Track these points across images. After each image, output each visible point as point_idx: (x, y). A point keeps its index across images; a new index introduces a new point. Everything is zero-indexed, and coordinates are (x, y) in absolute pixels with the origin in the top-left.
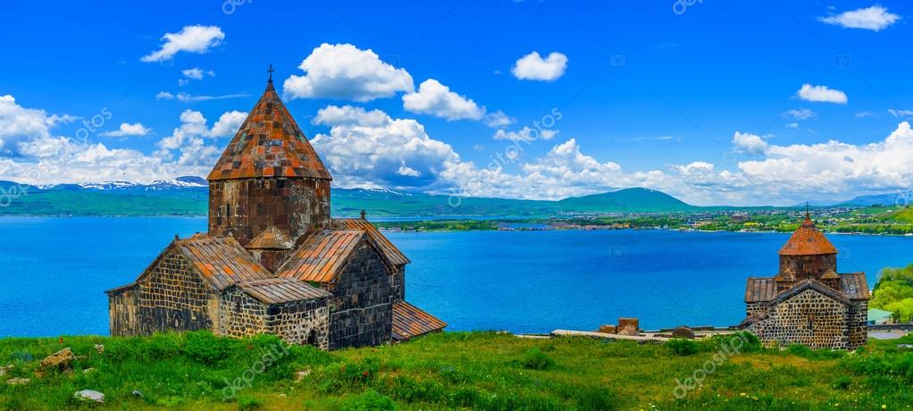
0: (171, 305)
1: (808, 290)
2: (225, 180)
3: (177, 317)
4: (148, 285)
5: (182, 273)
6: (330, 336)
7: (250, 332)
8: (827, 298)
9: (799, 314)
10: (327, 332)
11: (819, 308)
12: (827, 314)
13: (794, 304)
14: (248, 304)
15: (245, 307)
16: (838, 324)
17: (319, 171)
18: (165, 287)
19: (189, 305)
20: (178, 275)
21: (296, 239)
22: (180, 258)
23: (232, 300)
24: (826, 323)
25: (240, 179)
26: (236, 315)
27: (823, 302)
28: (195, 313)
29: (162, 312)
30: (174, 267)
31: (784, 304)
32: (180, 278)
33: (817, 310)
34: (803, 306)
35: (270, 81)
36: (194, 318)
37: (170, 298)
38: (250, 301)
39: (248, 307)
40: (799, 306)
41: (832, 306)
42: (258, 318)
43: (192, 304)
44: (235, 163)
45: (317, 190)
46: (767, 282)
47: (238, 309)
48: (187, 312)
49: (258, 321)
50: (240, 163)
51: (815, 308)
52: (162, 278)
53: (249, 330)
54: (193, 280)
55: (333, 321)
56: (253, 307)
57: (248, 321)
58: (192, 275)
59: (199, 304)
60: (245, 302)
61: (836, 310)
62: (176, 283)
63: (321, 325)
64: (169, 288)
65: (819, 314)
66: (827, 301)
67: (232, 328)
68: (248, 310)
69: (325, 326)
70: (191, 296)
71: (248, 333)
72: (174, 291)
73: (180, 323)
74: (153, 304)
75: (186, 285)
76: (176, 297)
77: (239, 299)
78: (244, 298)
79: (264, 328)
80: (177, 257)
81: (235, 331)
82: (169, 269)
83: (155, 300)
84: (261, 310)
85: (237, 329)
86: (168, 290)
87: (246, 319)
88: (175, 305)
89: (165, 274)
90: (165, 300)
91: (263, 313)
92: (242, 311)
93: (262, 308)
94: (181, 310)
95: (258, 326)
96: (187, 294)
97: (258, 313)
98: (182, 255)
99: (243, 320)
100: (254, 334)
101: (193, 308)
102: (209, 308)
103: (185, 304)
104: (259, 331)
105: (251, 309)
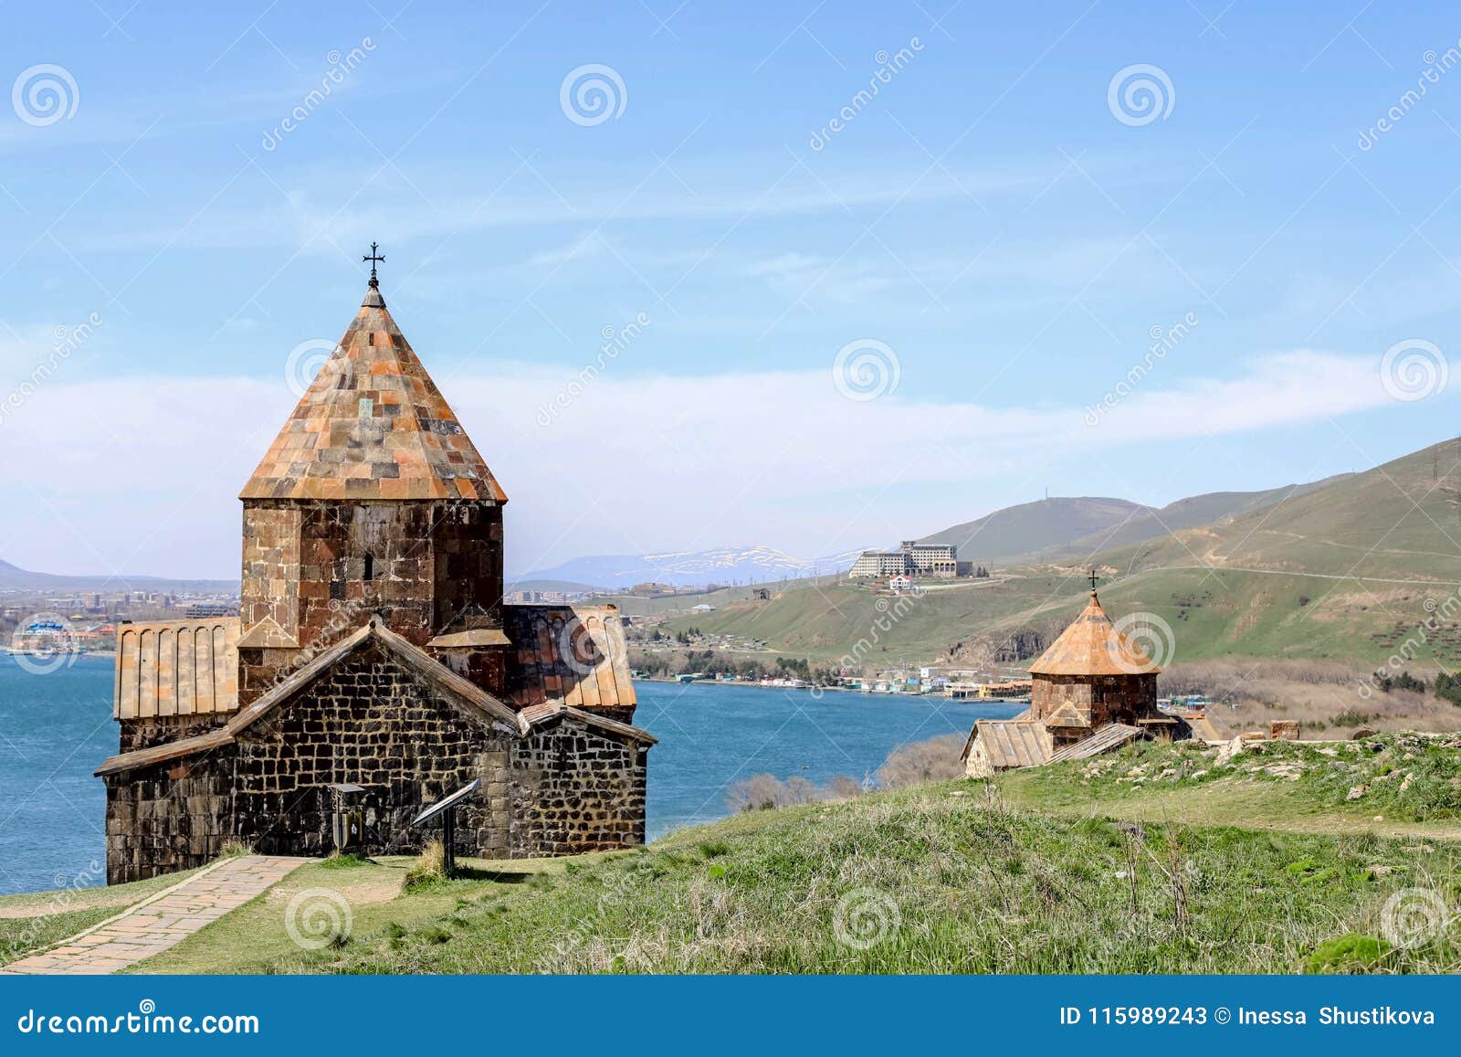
2: (358, 502)
4: (271, 740)
5: (397, 702)
7: (594, 806)
14: (590, 750)
15: (582, 757)
18: (335, 739)
19: (417, 771)
20: (380, 708)
22: (390, 669)
23: (546, 747)
25: (407, 502)
26: (555, 775)
30: (367, 691)
32: (390, 714)
35: (374, 284)
37: (353, 764)
38: (593, 744)
39: (591, 755)
42: (615, 775)
43: (426, 766)
47: (562, 765)
49: (615, 782)
50: (392, 465)
52: (325, 720)
53: (591, 801)
56: (603, 755)
57: (589, 784)
58: (428, 704)
60: (581, 748)
62: (373, 726)
64: (349, 739)
67: (545, 805)
68: (589, 762)
70: (423, 751)
71: (588, 809)
72: (369, 745)
73: (380, 815)
74: (286, 782)
75: (409, 726)
76: (375, 757)
77: (567, 743)
78: (580, 741)
79: (630, 794)
80: (377, 670)
81: (553, 809)
82: (349, 698)
83: (297, 773)
84: (623, 759)
85: (560, 804)
86: (346, 746)
87: (583, 781)
88: (370, 778)
89: (337, 709)
90: (334, 770)
91: (628, 764)
92: (574, 766)
93: (626, 755)
94: (389, 785)
95: (614, 790)
96: (410, 749)
97: (617, 765)
98: (394, 663)
99: (577, 785)
100: (602, 809)
101: (427, 776)
102: (478, 770)
103: (403, 770)
104: (615, 801)
105: (599, 760)
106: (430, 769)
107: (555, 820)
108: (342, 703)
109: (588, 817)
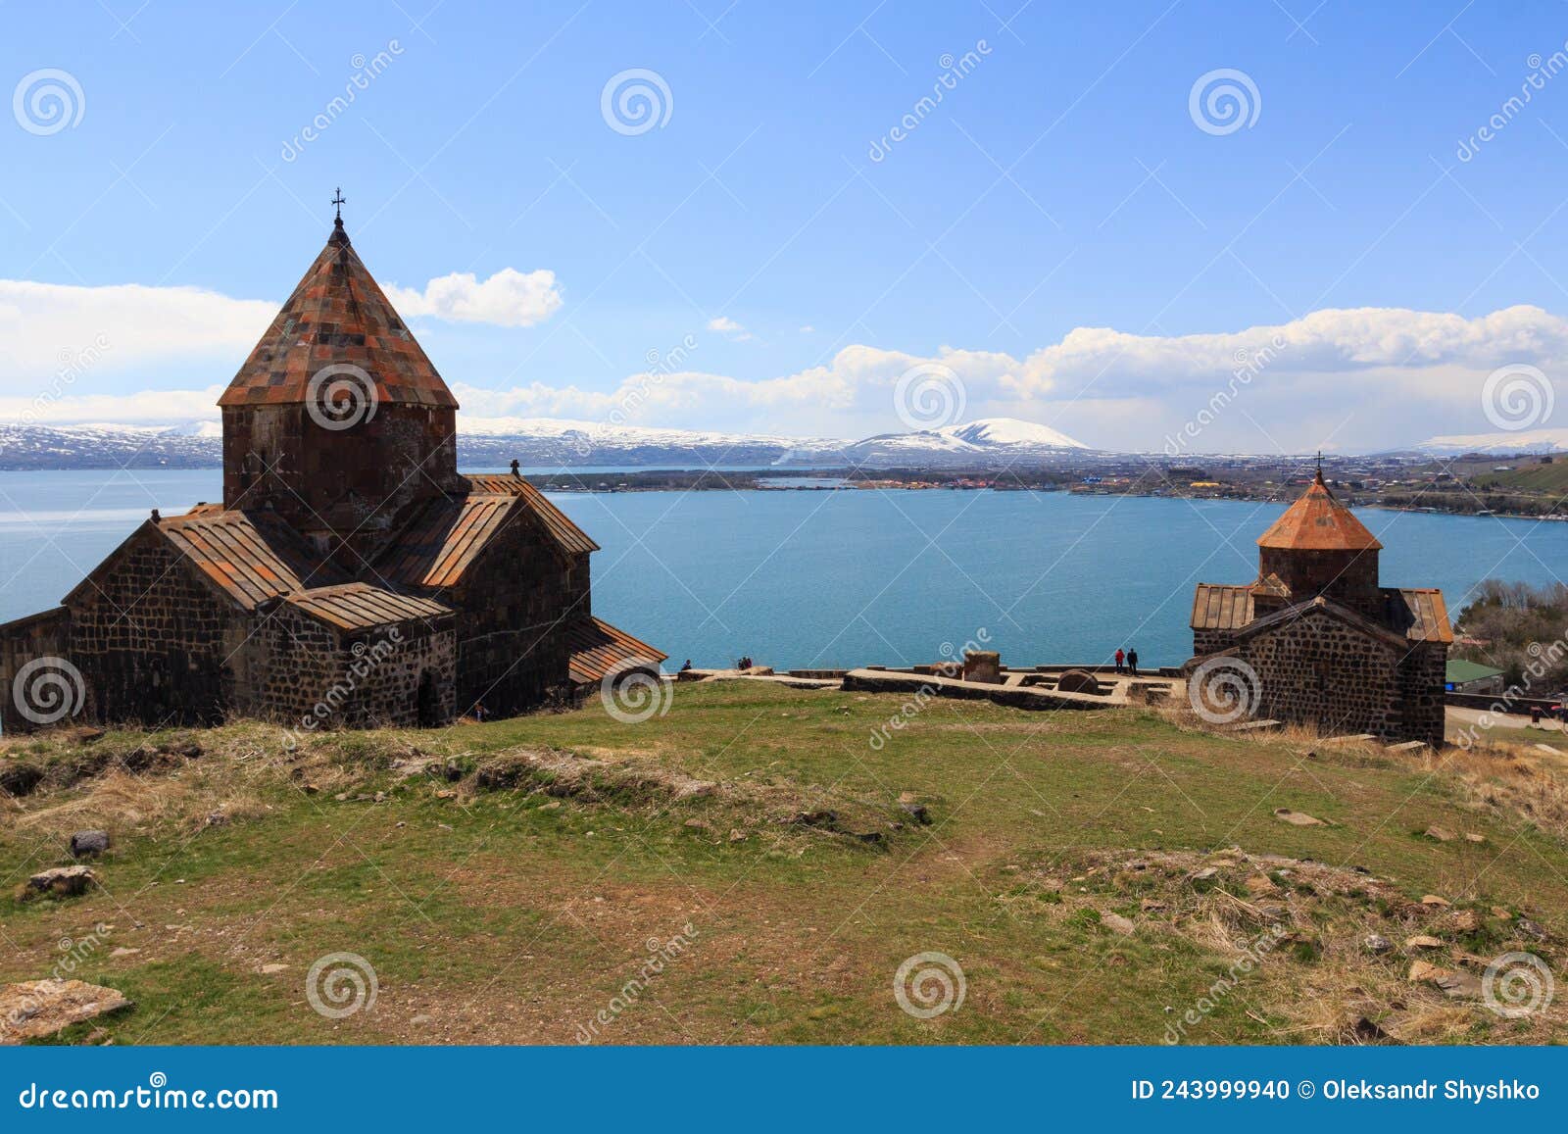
0: (143, 644)
1: (1317, 616)
2: (255, 406)
3: (157, 667)
5: (169, 582)
6: (458, 680)
8: (1356, 633)
9: (1296, 658)
10: (453, 674)
11: (1339, 651)
12: (1356, 664)
13: (1287, 638)
14: (306, 633)
16: (1380, 686)
17: (434, 392)
19: (184, 642)
20: (159, 586)
21: (394, 511)
23: (272, 628)
24: (1354, 681)
25: (284, 404)
26: (279, 653)
27: (1348, 641)
28: (196, 656)
29: (122, 659)
30: (149, 571)
31: (1268, 637)
32: (165, 592)
33: (1335, 655)
34: (1306, 644)
35: (339, 222)
36: (193, 666)
37: (142, 634)
38: (307, 627)
39: (305, 638)
40: (1297, 643)
41: (1368, 649)
42: (323, 658)
43: (190, 640)
44: (276, 374)
45: (432, 427)
46: (1234, 595)
47: (284, 645)
48: (180, 656)
49: (324, 662)
50: (284, 375)
51: (1331, 650)
52: (123, 594)
53: (307, 680)
54: (191, 594)
55: (464, 656)
56: (314, 638)
57: (305, 664)
58: (189, 584)
59: (204, 639)
60: (298, 630)
61: (1375, 657)
62: (153, 602)
63: (441, 663)
64: (138, 611)
65: (1340, 663)
66: (1354, 639)
67: (273, 680)
68: (304, 644)
69: (449, 664)
70: (188, 624)
71: (305, 687)
72: (151, 617)
73: (162, 679)
74: (102, 645)
75: (176, 603)
76: (155, 628)
77: (287, 623)
78: (297, 622)
79: (335, 676)
80: (156, 552)
81: (278, 684)
82: (138, 576)
83: (108, 638)
84: (329, 643)
85: (283, 680)
86: (136, 617)
87: (299, 660)
88: (153, 645)
89: (131, 585)
90: (131, 637)
91: (333, 648)
92: (293, 647)
93: (331, 639)
94: (166, 653)
95: (323, 671)
96: (179, 621)
97: (324, 648)
98: (167, 548)
99: (295, 663)
100: (316, 688)
101: (191, 647)
102: (226, 644)
103: (175, 641)
104: (325, 681)
105: (311, 642)
106: (192, 640)
107: (281, 694)
108: (134, 580)
109: (305, 694)
